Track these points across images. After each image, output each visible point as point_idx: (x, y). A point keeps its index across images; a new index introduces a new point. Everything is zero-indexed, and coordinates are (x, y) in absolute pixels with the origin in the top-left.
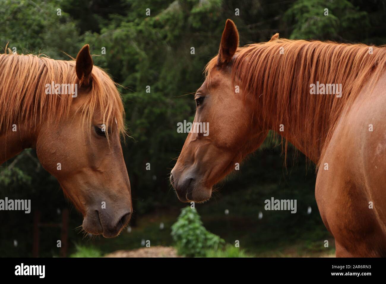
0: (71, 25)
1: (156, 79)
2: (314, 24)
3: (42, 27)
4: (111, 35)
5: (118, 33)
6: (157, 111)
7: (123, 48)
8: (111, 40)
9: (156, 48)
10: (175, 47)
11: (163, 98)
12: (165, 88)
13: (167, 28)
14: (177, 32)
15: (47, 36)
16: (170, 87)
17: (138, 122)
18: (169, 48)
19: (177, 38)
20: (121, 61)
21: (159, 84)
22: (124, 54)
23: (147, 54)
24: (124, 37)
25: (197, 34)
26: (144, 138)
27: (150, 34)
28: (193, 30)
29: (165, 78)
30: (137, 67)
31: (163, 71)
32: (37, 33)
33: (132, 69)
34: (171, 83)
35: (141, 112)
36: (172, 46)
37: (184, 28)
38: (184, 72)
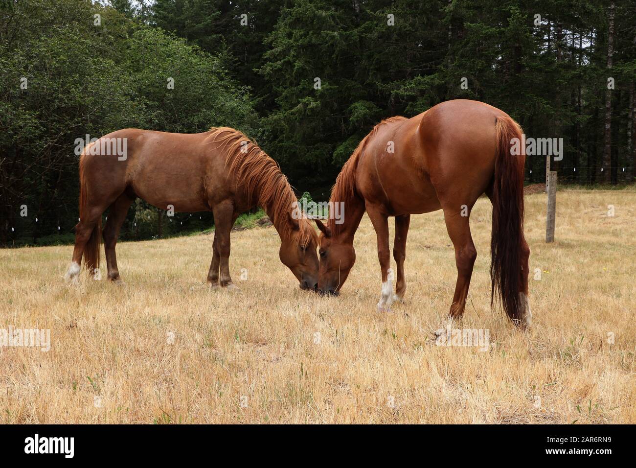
0: (256, 114)
1: (292, 137)
2: (360, 113)
3: (243, 115)
4: (273, 118)
5: (276, 117)
6: (292, 151)
7: (278, 123)
8: (273, 120)
9: (292, 124)
10: (300, 123)
11: (295, 145)
12: (296, 141)
13: (297, 115)
14: (301, 117)
15: (246, 119)
16: (298, 140)
17: (284, 156)
18: (298, 124)
19: (302, 119)
20: (277, 129)
21: (294, 139)
22: (278, 126)
23: (289, 126)
24: (278, 119)
25: (310, 118)
26: (287, 163)
27: (290, 117)
28: (308, 116)
29: (296, 137)
30: (284, 132)
31: (295, 134)
32: (242, 118)
33: (282, 133)
34: (299, 139)
35: (286, 151)
36: (299, 122)
37: (304, 115)
38: (304, 134)
